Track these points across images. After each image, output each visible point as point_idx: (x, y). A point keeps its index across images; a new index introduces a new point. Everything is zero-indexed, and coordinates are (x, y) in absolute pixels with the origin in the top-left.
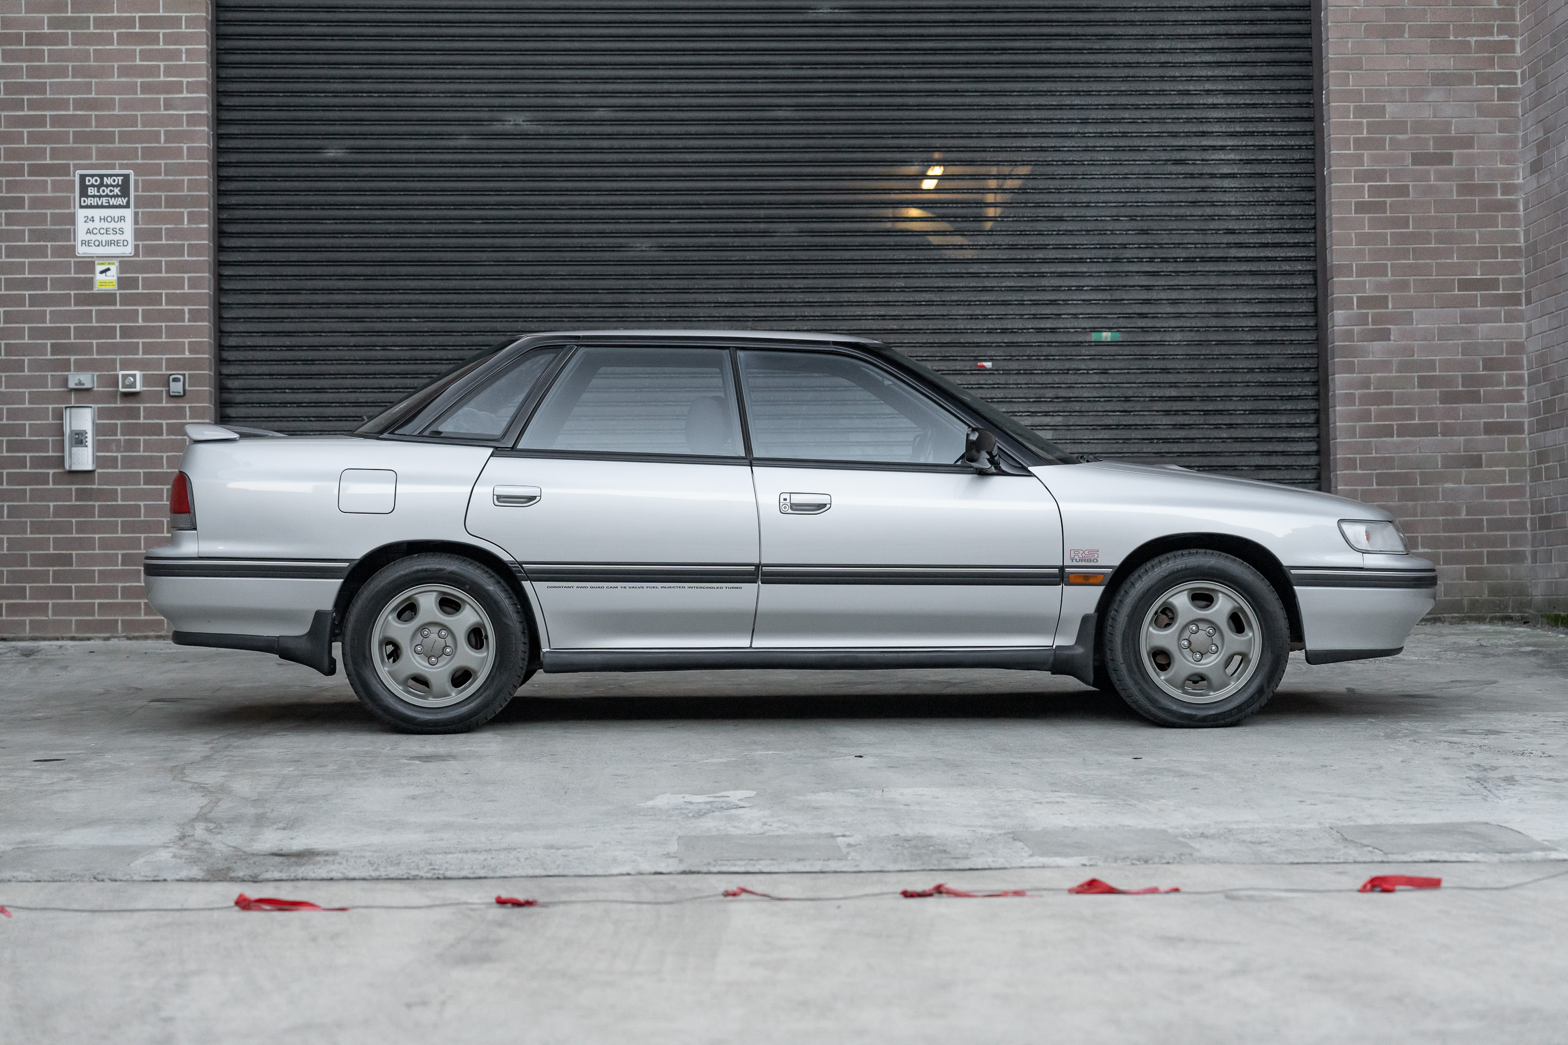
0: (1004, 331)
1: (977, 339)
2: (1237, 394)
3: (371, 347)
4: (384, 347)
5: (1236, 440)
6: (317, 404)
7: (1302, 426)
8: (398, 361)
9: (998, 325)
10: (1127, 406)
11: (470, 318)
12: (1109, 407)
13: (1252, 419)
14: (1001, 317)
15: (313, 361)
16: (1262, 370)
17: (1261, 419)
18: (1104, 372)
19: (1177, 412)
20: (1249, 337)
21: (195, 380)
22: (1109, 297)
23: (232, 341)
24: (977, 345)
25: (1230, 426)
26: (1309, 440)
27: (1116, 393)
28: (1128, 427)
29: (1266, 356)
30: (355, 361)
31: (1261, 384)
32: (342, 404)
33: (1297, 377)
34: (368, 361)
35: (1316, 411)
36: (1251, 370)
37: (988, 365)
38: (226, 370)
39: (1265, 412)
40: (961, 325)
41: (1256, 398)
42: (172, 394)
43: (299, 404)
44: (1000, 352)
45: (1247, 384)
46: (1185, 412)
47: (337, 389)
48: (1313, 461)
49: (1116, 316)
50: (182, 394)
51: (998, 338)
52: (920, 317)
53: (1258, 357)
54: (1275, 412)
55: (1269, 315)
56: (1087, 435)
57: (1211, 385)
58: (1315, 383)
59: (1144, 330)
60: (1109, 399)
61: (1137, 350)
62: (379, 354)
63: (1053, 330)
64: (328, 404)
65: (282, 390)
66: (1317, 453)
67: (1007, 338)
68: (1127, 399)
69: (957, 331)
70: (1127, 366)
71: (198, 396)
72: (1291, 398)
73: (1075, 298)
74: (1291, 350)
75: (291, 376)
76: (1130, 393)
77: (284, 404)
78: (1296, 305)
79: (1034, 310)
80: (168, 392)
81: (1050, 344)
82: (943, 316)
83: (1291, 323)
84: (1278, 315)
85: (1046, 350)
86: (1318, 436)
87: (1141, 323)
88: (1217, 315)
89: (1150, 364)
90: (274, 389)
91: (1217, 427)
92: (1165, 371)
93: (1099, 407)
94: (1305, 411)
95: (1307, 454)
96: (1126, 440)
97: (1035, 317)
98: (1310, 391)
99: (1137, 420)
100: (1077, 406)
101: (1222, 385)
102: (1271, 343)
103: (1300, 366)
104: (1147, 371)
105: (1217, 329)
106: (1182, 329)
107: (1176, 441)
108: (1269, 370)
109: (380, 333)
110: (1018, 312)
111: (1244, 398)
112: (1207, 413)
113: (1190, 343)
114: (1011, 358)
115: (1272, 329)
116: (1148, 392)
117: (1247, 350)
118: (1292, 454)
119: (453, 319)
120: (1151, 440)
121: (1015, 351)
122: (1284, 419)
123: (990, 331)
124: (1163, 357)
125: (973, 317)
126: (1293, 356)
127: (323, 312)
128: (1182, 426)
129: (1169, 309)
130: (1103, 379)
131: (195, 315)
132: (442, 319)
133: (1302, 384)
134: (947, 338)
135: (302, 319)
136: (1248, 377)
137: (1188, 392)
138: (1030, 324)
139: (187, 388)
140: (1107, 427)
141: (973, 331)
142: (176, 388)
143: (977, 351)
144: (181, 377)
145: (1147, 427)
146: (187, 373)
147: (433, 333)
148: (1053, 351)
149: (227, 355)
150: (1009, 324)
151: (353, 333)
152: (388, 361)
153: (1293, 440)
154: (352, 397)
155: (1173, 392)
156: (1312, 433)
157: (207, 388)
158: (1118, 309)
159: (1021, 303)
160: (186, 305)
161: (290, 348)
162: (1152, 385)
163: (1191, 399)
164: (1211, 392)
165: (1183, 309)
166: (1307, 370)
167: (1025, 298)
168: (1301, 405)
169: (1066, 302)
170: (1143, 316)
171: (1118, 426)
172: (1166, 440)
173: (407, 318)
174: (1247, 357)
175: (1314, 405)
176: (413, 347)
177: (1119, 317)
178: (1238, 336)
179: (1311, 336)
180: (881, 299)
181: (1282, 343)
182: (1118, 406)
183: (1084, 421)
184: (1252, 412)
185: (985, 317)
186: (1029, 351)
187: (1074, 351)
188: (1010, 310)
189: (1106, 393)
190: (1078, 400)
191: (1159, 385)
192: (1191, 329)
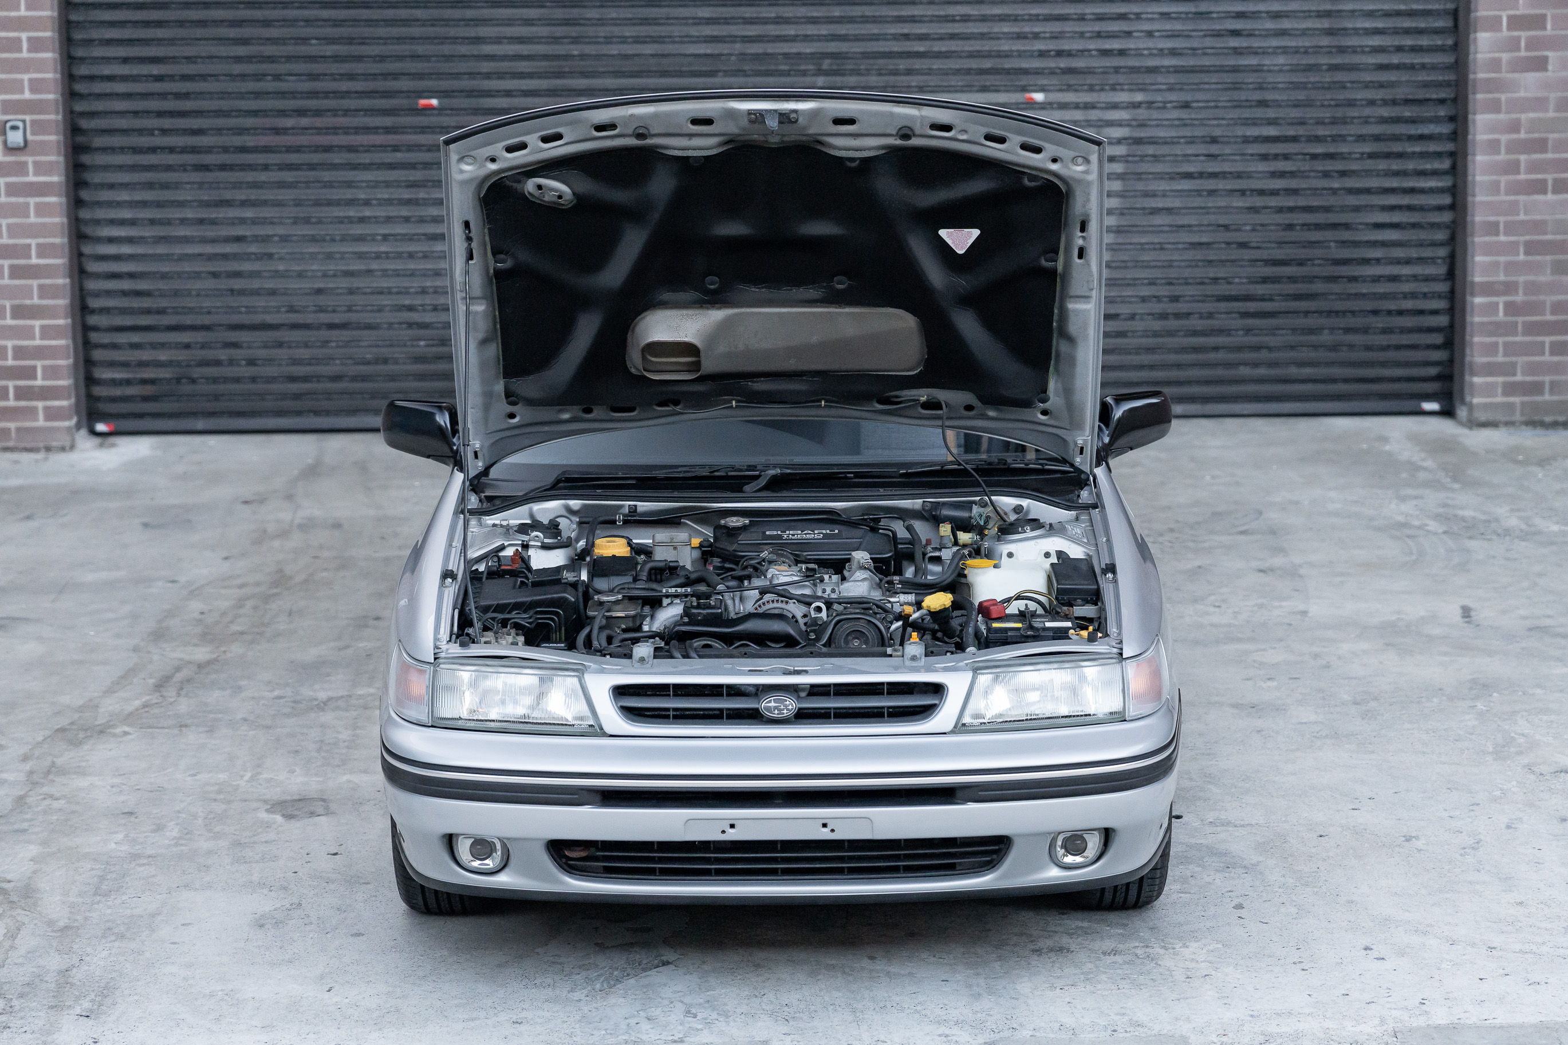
0: (1060, 54)
1: (1025, 64)
2: (1352, 132)
3: (259, 77)
4: (277, 77)
5: (1351, 191)
6: (193, 150)
7: (1435, 173)
8: (293, 94)
9: (1052, 46)
10: (1214, 149)
11: (385, 40)
12: (1190, 150)
13: (1370, 164)
14: (1055, 37)
15: (186, 96)
16: (1385, 102)
17: (1382, 165)
18: (1186, 105)
19: (1276, 157)
20: (1372, 60)
21: (39, 127)
22: (1193, 10)
23: (83, 70)
24: (1025, 72)
25: (1343, 174)
26: (1441, 191)
27: (1199, 132)
28: (1214, 175)
29: (1391, 85)
30: (241, 96)
31: (1384, 120)
32: (225, 150)
33: (1428, 112)
34: (257, 95)
35: (1452, 154)
36: (1372, 103)
37: (1039, 97)
38: (80, 107)
39: (1388, 156)
40: (1005, 46)
41: (1377, 138)
42: (10, 145)
43: (172, 150)
44: (1054, 81)
45: (1366, 121)
46: (1286, 157)
47: (219, 131)
48: (1446, 217)
49: (1201, 34)
50: (22, 144)
51: (1051, 63)
52: (953, 37)
53: (1381, 85)
54: (1400, 155)
55: (1396, 32)
56: (1163, 186)
57: (1320, 122)
58: (1452, 119)
59: (1237, 51)
60: (1191, 141)
61: (1228, 78)
62: (270, 85)
63: (1122, 53)
64: (208, 150)
65: (150, 132)
66: (1452, 207)
67: (1063, 63)
68: (1214, 140)
69: (1000, 55)
70: (1215, 98)
71: (42, 148)
72: (1421, 137)
73: (1150, 10)
74: (1423, 77)
75: (160, 114)
76: (1217, 132)
77: (153, 150)
78: (1430, 20)
79: (1098, 27)
80: (5, 142)
81: (1117, 70)
82: (982, 36)
83: (1424, 41)
84: (1407, 32)
85: (1113, 79)
86: (1454, 186)
87: (1234, 42)
88: (1330, 32)
89: (1243, 96)
90: (140, 132)
91: (1326, 175)
92: (1263, 104)
93: (1178, 150)
94: (1439, 155)
95: (1440, 208)
96: (1212, 193)
97: (1099, 35)
98: (1445, 129)
99: (1227, 167)
100: (1150, 150)
101: (1334, 121)
102: (1398, 67)
103: (1434, 96)
104: (1238, 105)
105: (1330, 51)
106: (1285, 50)
107: (1274, 193)
108: (1394, 102)
109: (271, 59)
110: (1077, 29)
111: (1361, 138)
112: (1314, 157)
113: (1295, 69)
114: (1069, 88)
115: (1400, 49)
116: (1241, 131)
117: (1368, 77)
118: (1421, 209)
119: (363, 41)
120: (1243, 192)
121: (1072, 80)
122: (1411, 165)
123: (1042, 54)
124: (1260, 87)
125: (1020, 36)
126: (1426, 85)
127: (199, 32)
128: (1282, 174)
129: (1270, 25)
130: (1183, 114)
131: (35, 45)
132: (350, 41)
133: (1436, 120)
134: (987, 64)
135: (172, 41)
136: (1367, 111)
137: (1291, 132)
138: (1092, 45)
139: (29, 137)
140: (1189, 176)
141: (1021, 54)
142: (15, 138)
143: (1024, 80)
144: (20, 124)
145: (1239, 175)
146: (28, 118)
147: (337, 58)
148: (1121, 79)
149: (80, 87)
150: (1066, 45)
151: (238, 59)
152: (282, 94)
153: (1422, 191)
154: (238, 141)
155: (1272, 131)
156: (1445, 182)
157: (53, 138)
158: (1204, 25)
159: (1082, 18)
160: (23, 30)
161: (159, 78)
162: (1247, 122)
163: (1294, 139)
164: (1321, 131)
165: (1286, 24)
166: (1442, 101)
167: (1087, 11)
168: (1433, 147)
169: (1138, 16)
170: (1235, 33)
171: (1201, 175)
172: (1261, 193)
173: (304, 40)
174: (1367, 85)
175: (1449, 147)
176: (314, 77)
177: (1205, 36)
178: (1357, 59)
179: (1448, 59)
180: (904, 13)
181: (1412, 67)
182: (1202, 149)
183: (1159, 168)
184: (1371, 156)
185: (1036, 36)
186: (1090, 80)
187: (1148, 79)
188: (1068, 27)
189: (1187, 132)
190: (1152, 141)
191: (1254, 122)
192: (1297, 51)
